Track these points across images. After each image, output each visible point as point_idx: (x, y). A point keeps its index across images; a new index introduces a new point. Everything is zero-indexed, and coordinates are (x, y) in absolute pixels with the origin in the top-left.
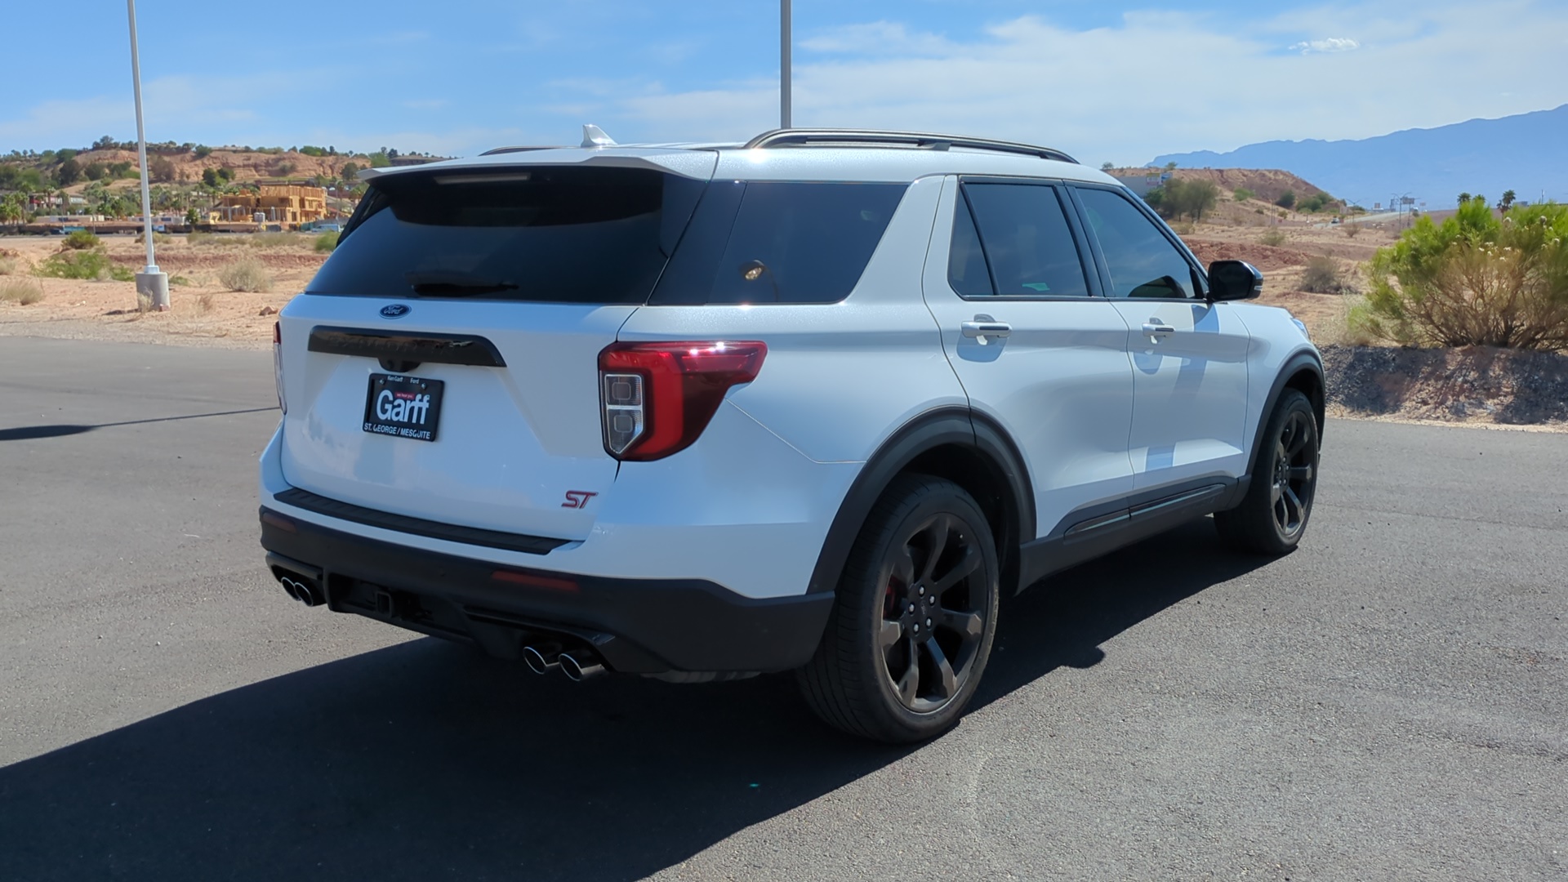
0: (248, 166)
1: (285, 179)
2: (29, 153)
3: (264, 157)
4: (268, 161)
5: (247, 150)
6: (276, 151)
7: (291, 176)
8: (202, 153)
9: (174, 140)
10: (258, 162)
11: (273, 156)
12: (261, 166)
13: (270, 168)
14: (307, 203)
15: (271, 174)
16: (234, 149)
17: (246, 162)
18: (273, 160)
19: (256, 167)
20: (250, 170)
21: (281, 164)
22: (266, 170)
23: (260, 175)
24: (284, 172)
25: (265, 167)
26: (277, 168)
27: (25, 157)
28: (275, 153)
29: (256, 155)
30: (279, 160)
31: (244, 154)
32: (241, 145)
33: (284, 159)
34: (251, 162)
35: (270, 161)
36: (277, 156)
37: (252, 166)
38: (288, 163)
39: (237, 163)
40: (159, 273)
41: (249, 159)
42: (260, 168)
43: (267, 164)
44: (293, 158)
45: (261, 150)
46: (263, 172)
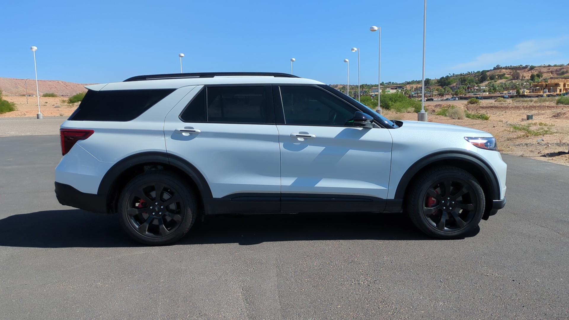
0: (549, 72)
1: (563, 76)
2: (473, 72)
3: (555, 68)
4: (557, 70)
5: (549, 66)
6: (561, 66)
7: (565, 75)
8: (532, 68)
9: (522, 64)
10: (553, 70)
11: (559, 68)
12: (554, 72)
13: (557, 72)
14: (566, 85)
15: (558, 74)
16: (544, 66)
17: (548, 71)
18: (559, 69)
19: (552, 72)
20: (549, 74)
21: (562, 70)
22: (555, 73)
23: (553, 75)
24: (563, 73)
25: (555, 72)
26: (560, 72)
27: (471, 74)
28: (560, 66)
29: (552, 67)
30: (561, 69)
31: (548, 68)
32: (547, 64)
33: (564, 68)
34: (550, 71)
35: (558, 70)
36: (561, 67)
37: (550, 72)
38: (565, 70)
39: (544, 71)
40: (425, 112)
41: (549, 69)
42: (553, 73)
43: (557, 71)
44: (567, 68)
45: (555, 66)
46: (554, 74)
